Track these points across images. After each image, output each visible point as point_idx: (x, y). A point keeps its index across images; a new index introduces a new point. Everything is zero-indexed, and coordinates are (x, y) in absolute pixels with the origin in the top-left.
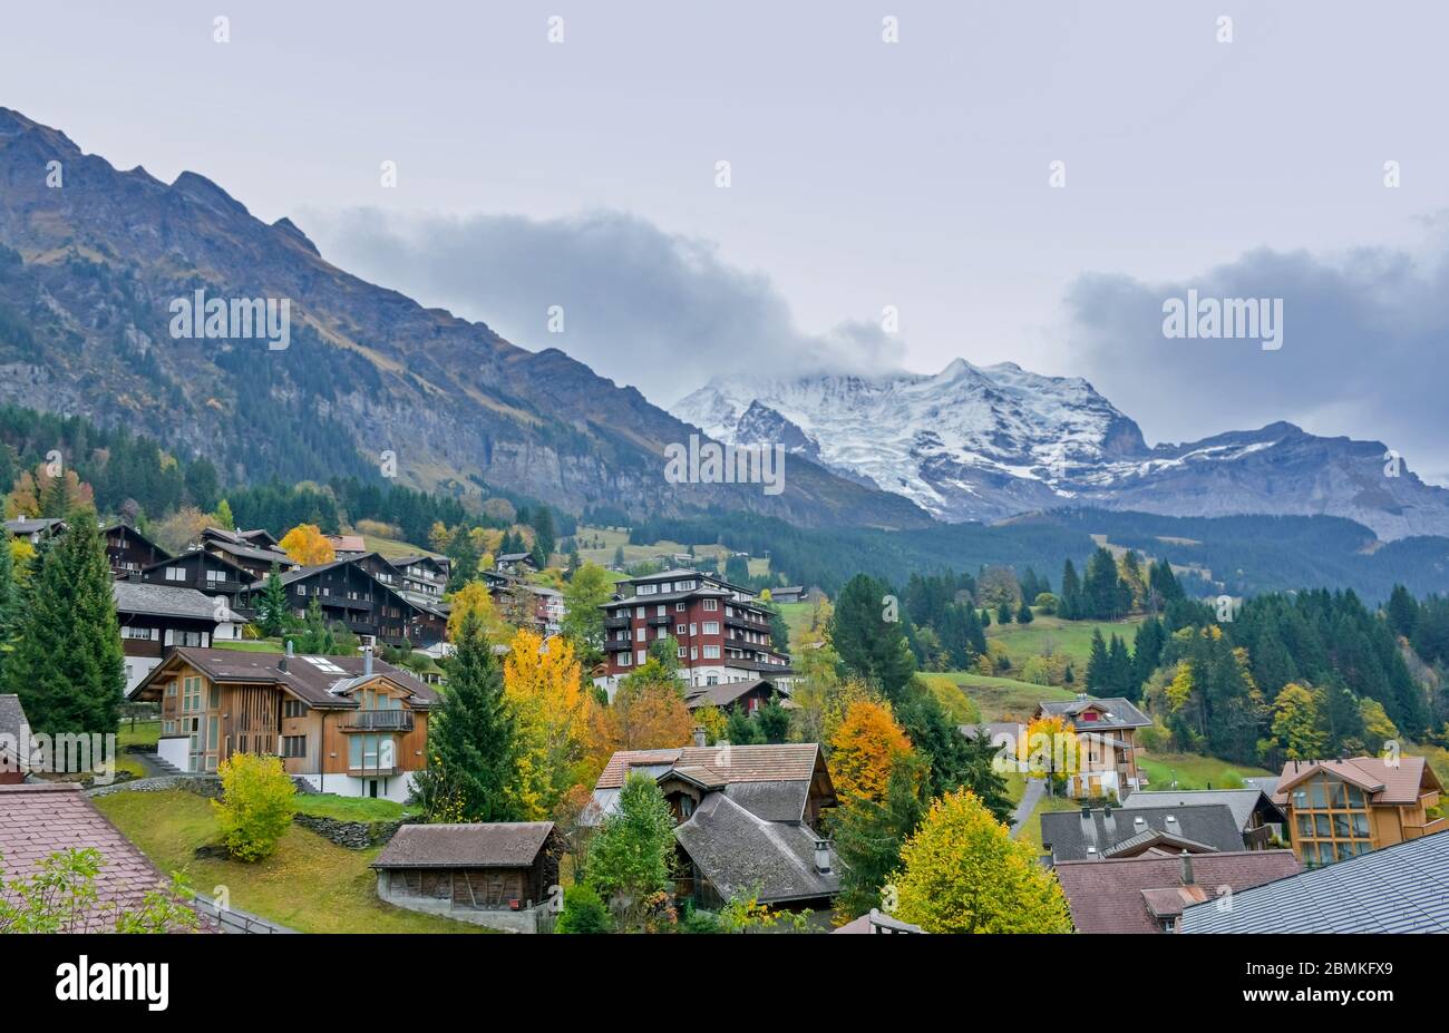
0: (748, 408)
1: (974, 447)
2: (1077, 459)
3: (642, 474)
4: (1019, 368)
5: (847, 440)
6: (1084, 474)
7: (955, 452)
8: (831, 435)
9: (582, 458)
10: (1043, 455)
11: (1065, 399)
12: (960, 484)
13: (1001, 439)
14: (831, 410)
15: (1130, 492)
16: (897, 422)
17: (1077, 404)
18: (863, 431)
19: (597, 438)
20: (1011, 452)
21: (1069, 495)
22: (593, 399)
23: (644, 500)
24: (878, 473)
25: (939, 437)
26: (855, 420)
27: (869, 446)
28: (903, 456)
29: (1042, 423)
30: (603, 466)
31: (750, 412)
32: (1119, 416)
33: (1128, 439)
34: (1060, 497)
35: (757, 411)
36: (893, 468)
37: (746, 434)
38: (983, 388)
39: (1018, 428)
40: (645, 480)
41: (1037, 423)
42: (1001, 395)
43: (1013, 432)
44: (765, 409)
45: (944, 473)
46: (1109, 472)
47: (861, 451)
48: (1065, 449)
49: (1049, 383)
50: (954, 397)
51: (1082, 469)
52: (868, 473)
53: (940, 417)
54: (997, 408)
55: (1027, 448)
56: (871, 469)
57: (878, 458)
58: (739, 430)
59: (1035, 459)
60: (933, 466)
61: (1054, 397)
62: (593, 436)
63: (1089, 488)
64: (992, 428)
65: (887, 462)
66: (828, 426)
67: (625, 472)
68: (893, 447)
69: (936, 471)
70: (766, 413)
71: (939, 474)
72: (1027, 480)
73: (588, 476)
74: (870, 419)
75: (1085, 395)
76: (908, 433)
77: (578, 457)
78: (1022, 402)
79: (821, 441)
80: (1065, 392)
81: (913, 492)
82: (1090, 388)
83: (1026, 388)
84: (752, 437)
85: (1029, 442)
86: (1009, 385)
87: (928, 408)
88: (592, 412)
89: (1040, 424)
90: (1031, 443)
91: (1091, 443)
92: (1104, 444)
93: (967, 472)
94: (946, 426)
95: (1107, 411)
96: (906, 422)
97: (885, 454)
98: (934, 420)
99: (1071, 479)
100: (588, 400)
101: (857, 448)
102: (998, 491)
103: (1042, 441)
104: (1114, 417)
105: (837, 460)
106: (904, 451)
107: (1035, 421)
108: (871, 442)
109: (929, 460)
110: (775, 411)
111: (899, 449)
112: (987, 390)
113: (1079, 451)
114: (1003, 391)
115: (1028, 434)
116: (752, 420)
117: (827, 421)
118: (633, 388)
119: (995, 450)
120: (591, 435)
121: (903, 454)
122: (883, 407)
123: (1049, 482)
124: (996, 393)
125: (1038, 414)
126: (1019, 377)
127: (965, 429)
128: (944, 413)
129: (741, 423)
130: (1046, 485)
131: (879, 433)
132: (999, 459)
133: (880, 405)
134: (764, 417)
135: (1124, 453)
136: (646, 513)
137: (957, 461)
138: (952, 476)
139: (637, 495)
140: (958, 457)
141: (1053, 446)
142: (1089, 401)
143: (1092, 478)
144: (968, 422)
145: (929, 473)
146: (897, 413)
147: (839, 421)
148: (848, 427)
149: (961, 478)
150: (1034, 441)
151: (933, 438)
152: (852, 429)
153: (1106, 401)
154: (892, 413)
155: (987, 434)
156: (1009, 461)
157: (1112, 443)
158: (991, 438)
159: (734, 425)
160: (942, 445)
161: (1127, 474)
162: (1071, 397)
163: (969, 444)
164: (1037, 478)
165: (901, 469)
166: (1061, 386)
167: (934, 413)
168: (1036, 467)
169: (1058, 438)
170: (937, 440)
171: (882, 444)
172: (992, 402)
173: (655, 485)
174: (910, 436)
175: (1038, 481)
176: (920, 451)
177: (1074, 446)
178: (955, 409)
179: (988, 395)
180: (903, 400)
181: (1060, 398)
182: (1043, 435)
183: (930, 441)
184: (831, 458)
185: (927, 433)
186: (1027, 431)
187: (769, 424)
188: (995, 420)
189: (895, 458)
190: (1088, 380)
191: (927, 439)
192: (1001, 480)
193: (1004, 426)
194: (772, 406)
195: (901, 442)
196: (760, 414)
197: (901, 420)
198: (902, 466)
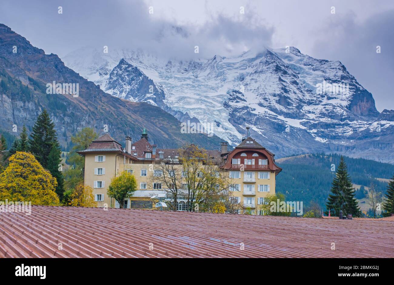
0: (118, 63)
1: (266, 103)
2: (331, 117)
3: (64, 115)
4: (299, 52)
5: (182, 92)
6: (334, 127)
7: (253, 106)
8: (173, 87)
9: (27, 103)
10: (309, 112)
11: (327, 75)
12: (254, 128)
13: (283, 100)
14: (173, 69)
15: (362, 142)
16: (217, 82)
17: (335, 79)
18: (194, 86)
19: (35, 90)
20: (289, 109)
21: (323, 141)
22: (30, 62)
23: (65, 132)
24: (202, 117)
25: (243, 96)
26: (190, 78)
27: (198, 97)
28: (220, 106)
29: (311, 91)
30: (40, 109)
31: (119, 66)
32: (361, 89)
33: (365, 105)
34: (318, 142)
35: (124, 66)
36: (212, 114)
37: (115, 81)
38: (275, 64)
39: (295, 93)
40: (66, 119)
41: (307, 91)
42: (286, 69)
43: (292, 96)
44: (130, 66)
45: (244, 119)
46: (351, 127)
47: (193, 101)
48: (324, 110)
49: (318, 63)
50: (255, 68)
51: (333, 124)
52: (196, 116)
53: (246, 81)
54: (282, 78)
55: (299, 107)
56: (198, 113)
57: (203, 106)
58: (111, 78)
59: (304, 115)
60: (238, 115)
61: (319, 73)
62: (33, 88)
63: (336, 137)
64: (278, 92)
65: (209, 110)
66: (171, 81)
67: (54, 113)
68: (213, 99)
69: (240, 118)
70: (130, 69)
71: (241, 120)
72: (297, 129)
73: (29, 114)
74: (199, 79)
75: (340, 73)
76: (223, 91)
77: (24, 102)
78: (299, 75)
79: (166, 91)
80: (328, 71)
81: (224, 131)
82: (344, 68)
83: (302, 66)
84: (119, 84)
85: (301, 103)
86: (292, 63)
87: (238, 74)
88: (29, 70)
89: (310, 91)
90: (302, 104)
91: (341, 107)
92: (349, 108)
93: (259, 120)
94: (249, 87)
95: (354, 85)
96: (223, 83)
97: (208, 104)
98: (241, 83)
99: (326, 131)
100: (27, 62)
101: (190, 98)
102: (278, 135)
103: (310, 103)
104: (357, 89)
105: (176, 105)
106: (221, 103)
107: (306, 89)
108: (199, 95)
109: (236, 110)
110: (136, 68)
111: (217, 101)
112: (277, 66)
113: (332, 112)
114: (287, 67)
115: (301, 97)
116: (120, 72)
117: (171, 78)
118: (56, 55)
119: (278, 107)
120: (31, 87)
121: (220, 105)
122: (208, 71)
123: (311, 131)
124: (283, 68)
125: (308, 84)
126: (299, 58)
127: (260, 91)
128: (248, 79)
129: (112, 74)
130: (309, 133)
131: (205, 89)
132: (281, 113)
133: (205, 70)
134: (128, 71)
135: (362, 114)
136: (66, 140)
137: (253, 112)
138: (249, 122)
139: (60, 129)
140: (254, 110)
141: (316, 107)
142: (343, 77)
143: (339, 130)
144: (263, 87)
145: (235, 119)
146: (217, 76)
147: (179, 78)
148: (184, 83)
149: (255, 124)
150: (304, 103)
151: (240, 95)
152: (187, 85)
153: (353, 78)
154: (213, 76)
155: (274, 95)
156: (287, 115)
157: (355, 107)
158: (277, 98)
159: (106, 74)
160: (245, 101)
161: (362, 129)
162: (331, 74)
163: (262, 101)
164: (304, 128)
165: (217, 115)
166: (325, 66)
167: (242, 79)
168: (304, 120)
169: (321, 102)
170: (242, 97)
171: (206, 97)
172: (280, 74)
173: (73, 123)
174: (225, 93)
175: (305, 130)
176: (231, 103)
177: (330, 108)
178: (255, 76)
179: (278, 69)
180: (222, 67)
181: (324, 74)
182: (310, 98)
183: (237, 97)
184: (172, 103)
185: (236, 92)
186: (300, 96)
187: (131, 76)
188: (281, 86)
189: (214, 107)
190: (343, 64)
191: (236, 96)
192: (280, 128)
193: (286, 91)
194: (134, 64)
195: (218, 96)
196: (126, 69)
197: (219, 81)
198: (218, 113)
